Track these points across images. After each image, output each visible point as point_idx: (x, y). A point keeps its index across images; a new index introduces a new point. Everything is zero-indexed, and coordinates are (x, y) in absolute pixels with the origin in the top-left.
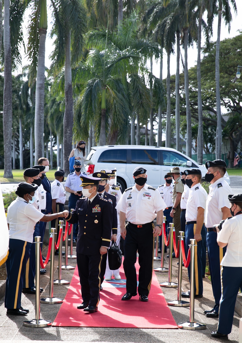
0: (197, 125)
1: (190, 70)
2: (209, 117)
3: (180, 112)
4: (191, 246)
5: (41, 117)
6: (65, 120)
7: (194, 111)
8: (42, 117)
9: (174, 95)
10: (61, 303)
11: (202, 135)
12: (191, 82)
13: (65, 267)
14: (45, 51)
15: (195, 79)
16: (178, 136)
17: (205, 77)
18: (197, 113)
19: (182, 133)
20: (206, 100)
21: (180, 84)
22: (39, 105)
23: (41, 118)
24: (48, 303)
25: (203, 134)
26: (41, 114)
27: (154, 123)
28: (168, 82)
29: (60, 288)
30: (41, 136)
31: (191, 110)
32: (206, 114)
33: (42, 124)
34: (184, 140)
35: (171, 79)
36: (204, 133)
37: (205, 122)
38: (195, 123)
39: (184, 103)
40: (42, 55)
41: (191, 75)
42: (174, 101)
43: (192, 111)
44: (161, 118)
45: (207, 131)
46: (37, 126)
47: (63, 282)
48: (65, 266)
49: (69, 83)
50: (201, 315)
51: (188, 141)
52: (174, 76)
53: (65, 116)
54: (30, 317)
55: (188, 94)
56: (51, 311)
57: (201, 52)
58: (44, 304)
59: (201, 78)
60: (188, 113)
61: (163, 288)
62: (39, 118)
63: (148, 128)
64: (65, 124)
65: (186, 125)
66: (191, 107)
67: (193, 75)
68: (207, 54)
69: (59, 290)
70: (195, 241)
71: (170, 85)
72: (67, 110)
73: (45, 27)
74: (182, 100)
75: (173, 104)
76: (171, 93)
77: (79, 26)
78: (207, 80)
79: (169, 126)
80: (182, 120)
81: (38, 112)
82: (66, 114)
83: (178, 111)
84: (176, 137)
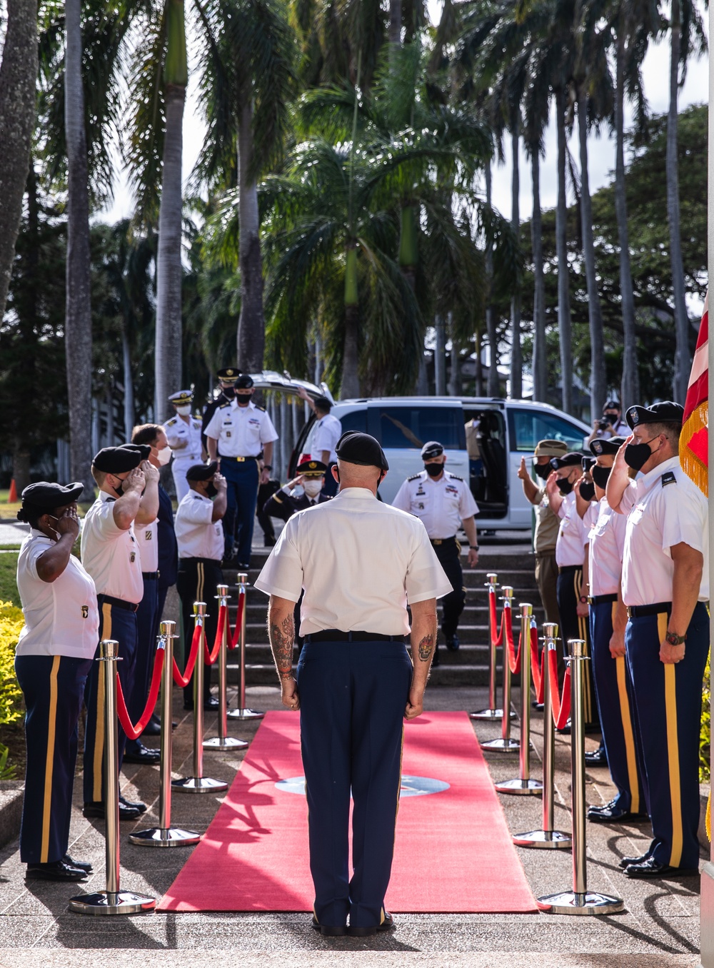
0: (622, 350)
1: (596, 195)
2: (654, 325)
3: (573, 312)
4: (573, 661)
5: (173, 329)
6: (241, 338)
7: (611, 310)
8: (175, 329)
9: (553, 267)
10: (195, 843)
11: (633, 374)
12: (601, 231)
13: (221, 743)
14: (181, 146)
15: (611, 219)
16: (569, 381)
17: (639, 214)
18: (620, 313)
19: (580, 371)
20: (644, 278)
21: (568, 235)
22: (168, 297)
23: (174, 331)
24: (155, 846)
25: (637, 372)
26: (174, 322)
27: (502, 347)
28: (535, 229)
29: (198, 801)
30: (174, 384)
31: (604, 307)
32: (646, 318)
33: (177, 349)
34: (587, 391)
35: (545, 223)
36: (641, 370)
37: (643, 341)
38: (616, 343)
39: (583, 286)
40: (173, 159)
41: (599, 210)
42: (553, 283)
43: (605, 311)
44: (518, 331)
45: (649, 366)
46: (163, 355)
47: (207, 783)
48: (221, 738)
49: (251, 234)
50: (611, 872)
51: (596, 394)
52: (551, 213)
53: (242, 325)
54: (94, 884)
55: (594, 262)
56: (160, 867)
57: (626, 146)
58: (143, 848)
59: (629, 216)
60: (595, 314)
61: (505, 796)
62: (167, 333)
63: (483, 362)
64: (242, 350)
65: (588, 350)
66: (604, 297)
67: (606, 210)
68: (642, 151)
69: (195, 806)
70: (582, 644)
71: (542, 238)
72: (247, 310)
73: (180, 80)
74: (576, 281)
75: (551, 290)
76: (545, 262)
77: (276, 77)
78: (646, 222)
79: (542, 352)
80: (578, 336)
81: (164, 315)
82: (246, 320)
83: (566, 310)
84: (562, 384)
